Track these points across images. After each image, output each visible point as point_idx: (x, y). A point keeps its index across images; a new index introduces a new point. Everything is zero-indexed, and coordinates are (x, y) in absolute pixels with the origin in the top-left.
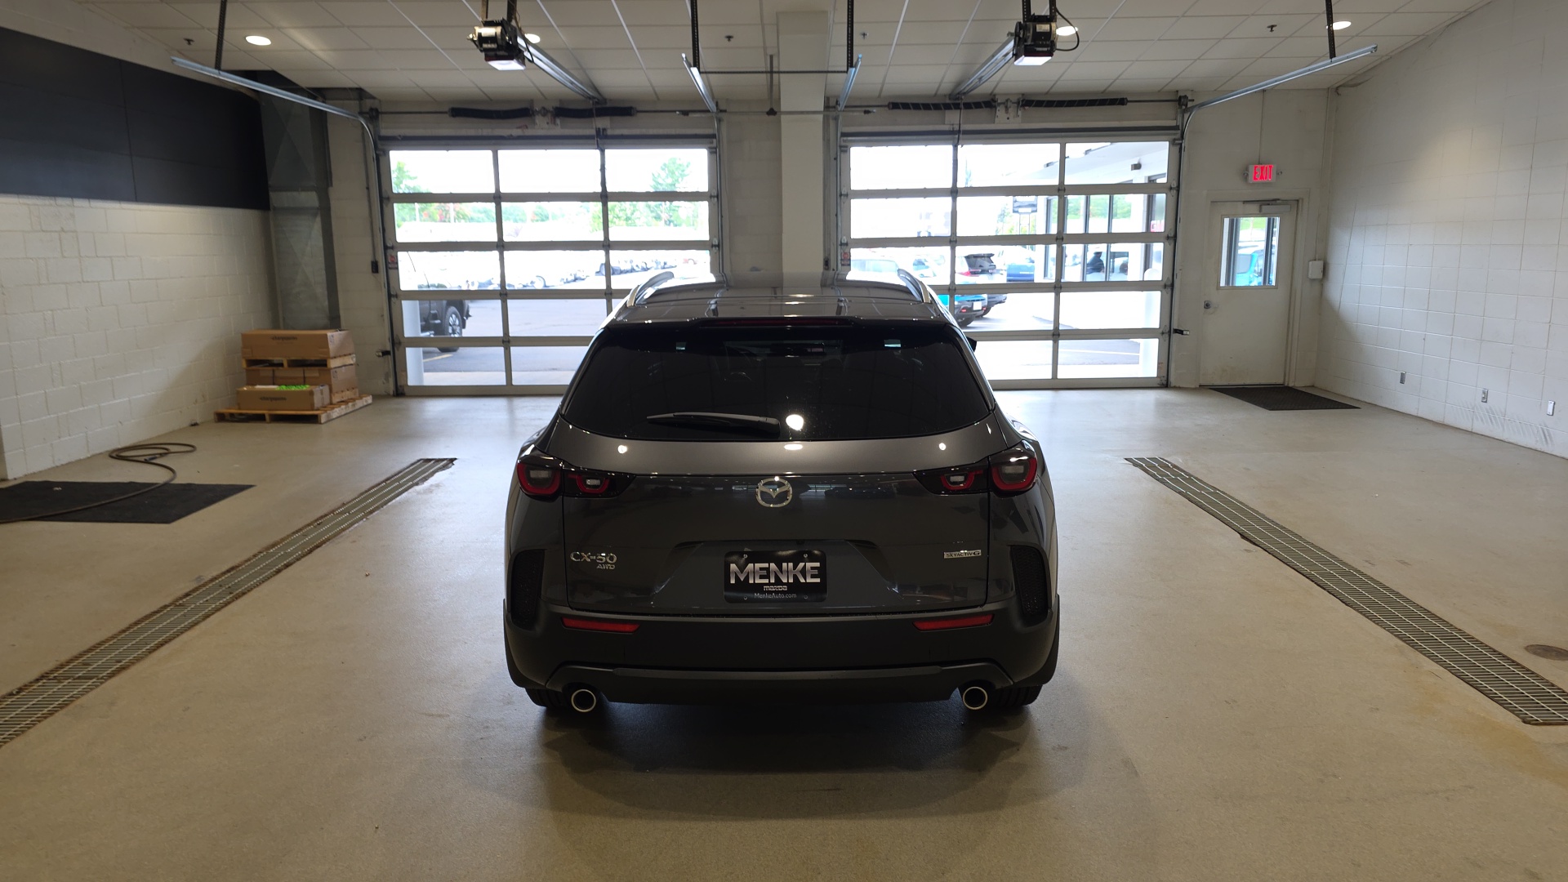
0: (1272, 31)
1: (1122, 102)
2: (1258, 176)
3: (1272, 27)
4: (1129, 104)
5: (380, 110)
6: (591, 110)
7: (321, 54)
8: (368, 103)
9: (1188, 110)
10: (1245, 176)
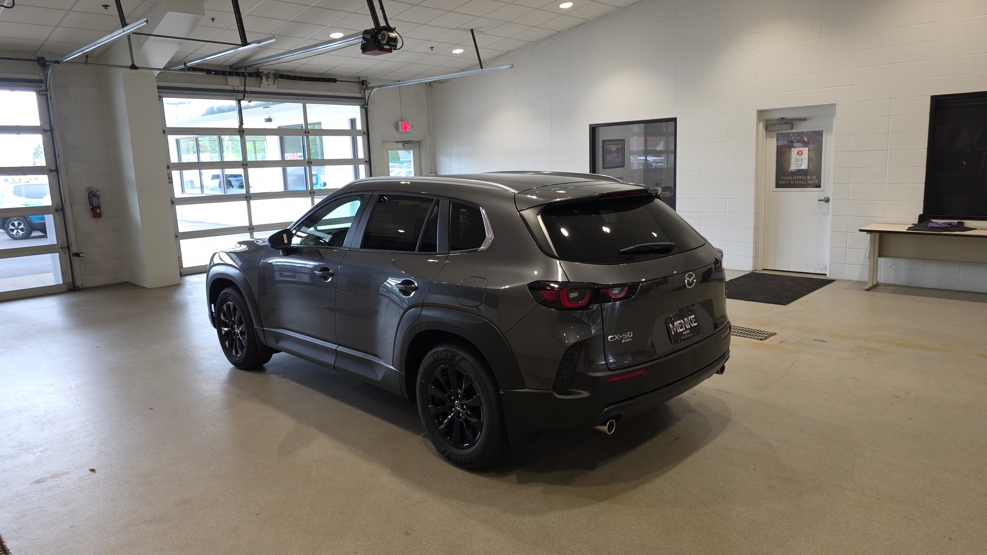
0: (432, 50)
1: (334, 81)
2: (403, 128)
3: (432, 48)
4: (338, 82)
9: (367, 88)
10: (397, 128)
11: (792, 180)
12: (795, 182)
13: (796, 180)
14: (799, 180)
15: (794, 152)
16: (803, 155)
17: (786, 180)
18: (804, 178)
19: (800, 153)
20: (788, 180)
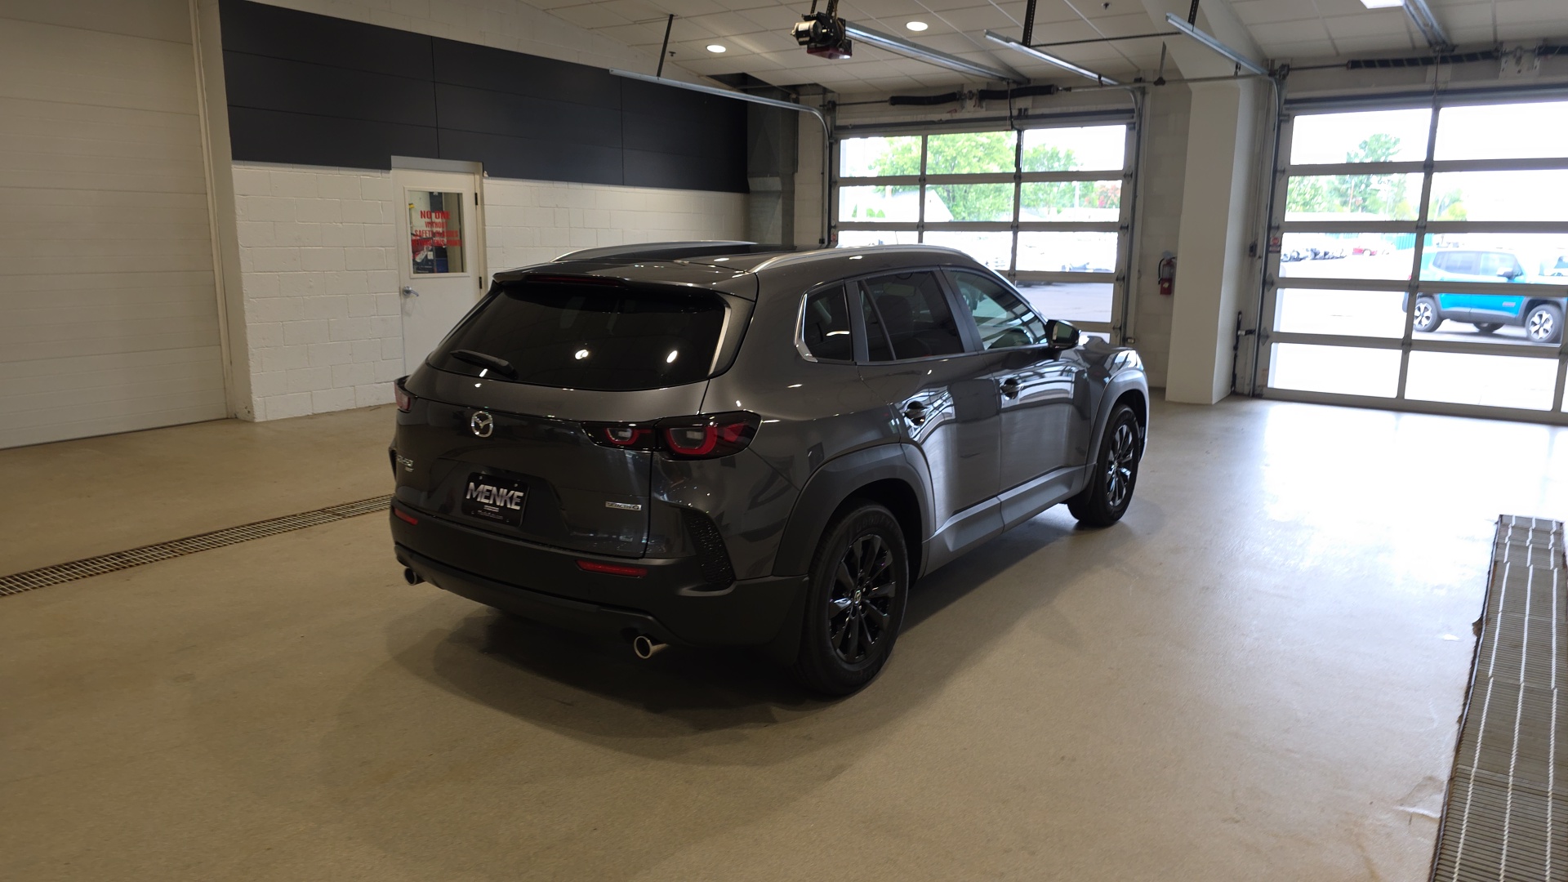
5: (837, 103)
6: (1006, 92)
7: (767, 56)
8: (829, 97)
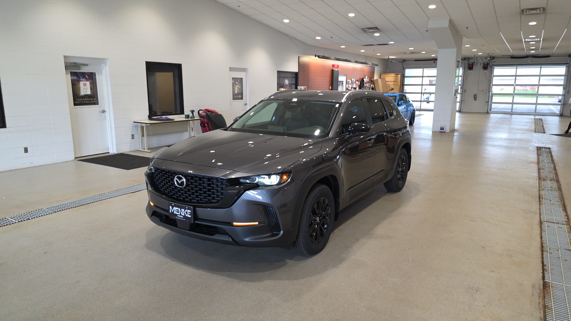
11: (83, 101)
12: (85, 102)
13: (85, 101)
14: (86, 100)
15: (81, 84)
16: (86, 86)
17: (79, 101)
18: (89, 99)
19: (85, 84)
20: (80, 101)
